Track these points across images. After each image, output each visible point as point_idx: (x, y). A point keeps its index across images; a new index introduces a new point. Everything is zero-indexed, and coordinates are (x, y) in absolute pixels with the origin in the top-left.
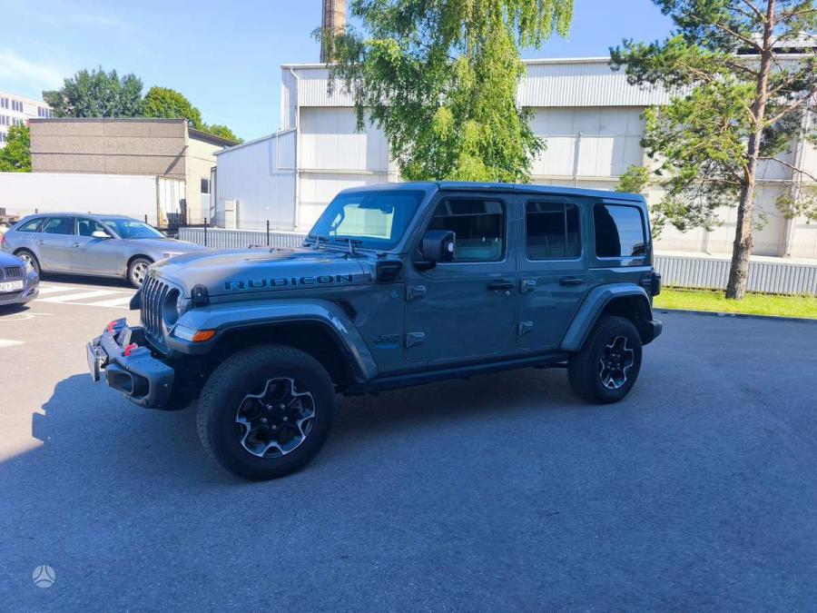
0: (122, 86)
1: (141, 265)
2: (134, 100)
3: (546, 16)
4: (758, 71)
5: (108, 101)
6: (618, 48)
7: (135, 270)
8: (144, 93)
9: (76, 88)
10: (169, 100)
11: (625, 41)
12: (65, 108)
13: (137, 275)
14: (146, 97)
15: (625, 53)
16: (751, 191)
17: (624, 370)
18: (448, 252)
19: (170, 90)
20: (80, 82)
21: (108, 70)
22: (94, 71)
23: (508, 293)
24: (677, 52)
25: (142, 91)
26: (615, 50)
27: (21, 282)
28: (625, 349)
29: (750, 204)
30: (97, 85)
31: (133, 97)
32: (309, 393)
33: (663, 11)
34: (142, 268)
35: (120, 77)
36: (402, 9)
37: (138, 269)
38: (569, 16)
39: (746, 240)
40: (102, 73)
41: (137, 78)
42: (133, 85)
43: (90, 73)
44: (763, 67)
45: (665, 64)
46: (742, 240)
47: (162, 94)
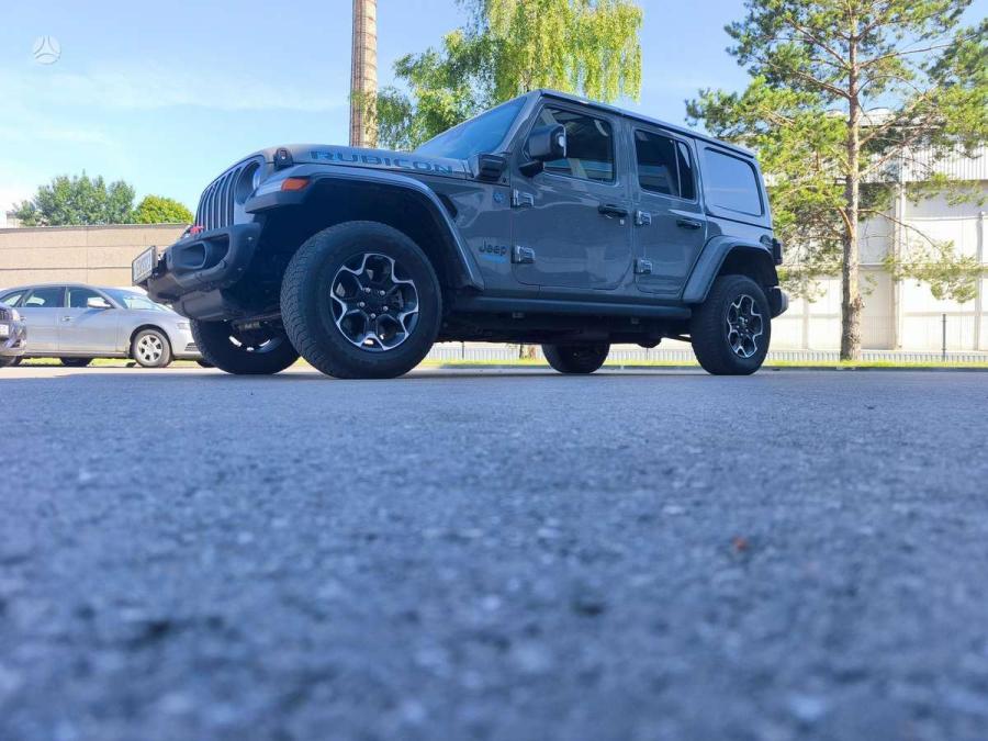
0: (109, 194)
1: (148, 338)
2: (123, 211)
3: (612, 74)
4: (848, 119)
5: (92, 211)
6: (694, 101)
7: (140, 344)
8: (136, 202)
9: (53, 196)
10: (167, 212)
11: (701, 93)
12: (37, 220)
13: (143, 351)
14: (141, 207)
15: (701, 105)
16: (854, 245)
17: (754, 338)
18: (559, 145)
19: (168, 201)
20: (57, 189)
21: (92, 177)
22: (75, 177)
23: (622, 222)
24: (760, 95)
25: (133, 201)
26: (690, 103)
27: (7, 327)
28: (752, 313)
29: (855, 260)
30: (79, 193)
31: (123, 207)
32: (411, 282)
33: (739, 62)
34: (149, 342)
35: (107, 184)
36: (454, 60)
37: (145, 343)
38: (636, 78)
39: (856, 300)
40: (86, 179)
41: (128, 185)
42: (123, 194)
43: (71, 180)
44: (853, 114)
45: (748, 107)
46: (851, 301)
47: (159, 204)
